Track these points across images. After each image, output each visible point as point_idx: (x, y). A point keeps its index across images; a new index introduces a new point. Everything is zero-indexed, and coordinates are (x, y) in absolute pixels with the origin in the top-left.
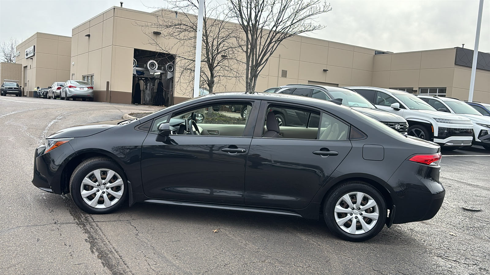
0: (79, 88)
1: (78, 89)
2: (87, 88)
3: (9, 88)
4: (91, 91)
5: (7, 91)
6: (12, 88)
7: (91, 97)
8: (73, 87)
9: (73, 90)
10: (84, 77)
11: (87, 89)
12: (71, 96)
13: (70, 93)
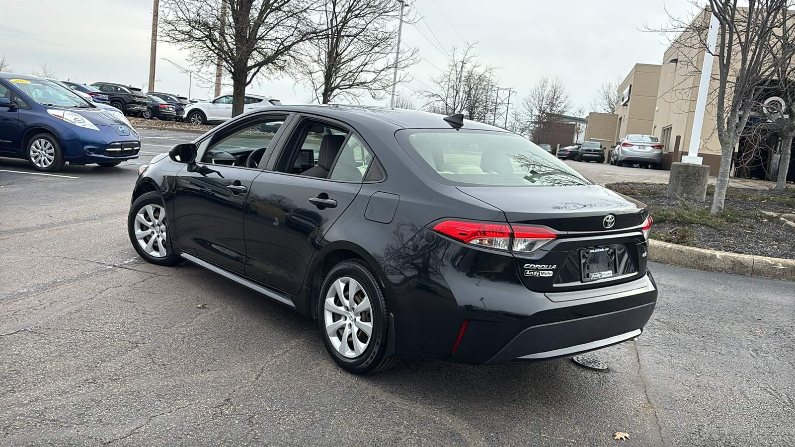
0: (638, 147)
1: (635, 148)
2: (652, 146)
3: (586, 150)
4: (657, 152)
5: (584, 155)
6: (590, 151)
7: (658, 162)
8: (628, 144)
9: (628, 150)
10: (665, 130)
11: (652, 148)
12: (623, 159)
13: (622, 155)
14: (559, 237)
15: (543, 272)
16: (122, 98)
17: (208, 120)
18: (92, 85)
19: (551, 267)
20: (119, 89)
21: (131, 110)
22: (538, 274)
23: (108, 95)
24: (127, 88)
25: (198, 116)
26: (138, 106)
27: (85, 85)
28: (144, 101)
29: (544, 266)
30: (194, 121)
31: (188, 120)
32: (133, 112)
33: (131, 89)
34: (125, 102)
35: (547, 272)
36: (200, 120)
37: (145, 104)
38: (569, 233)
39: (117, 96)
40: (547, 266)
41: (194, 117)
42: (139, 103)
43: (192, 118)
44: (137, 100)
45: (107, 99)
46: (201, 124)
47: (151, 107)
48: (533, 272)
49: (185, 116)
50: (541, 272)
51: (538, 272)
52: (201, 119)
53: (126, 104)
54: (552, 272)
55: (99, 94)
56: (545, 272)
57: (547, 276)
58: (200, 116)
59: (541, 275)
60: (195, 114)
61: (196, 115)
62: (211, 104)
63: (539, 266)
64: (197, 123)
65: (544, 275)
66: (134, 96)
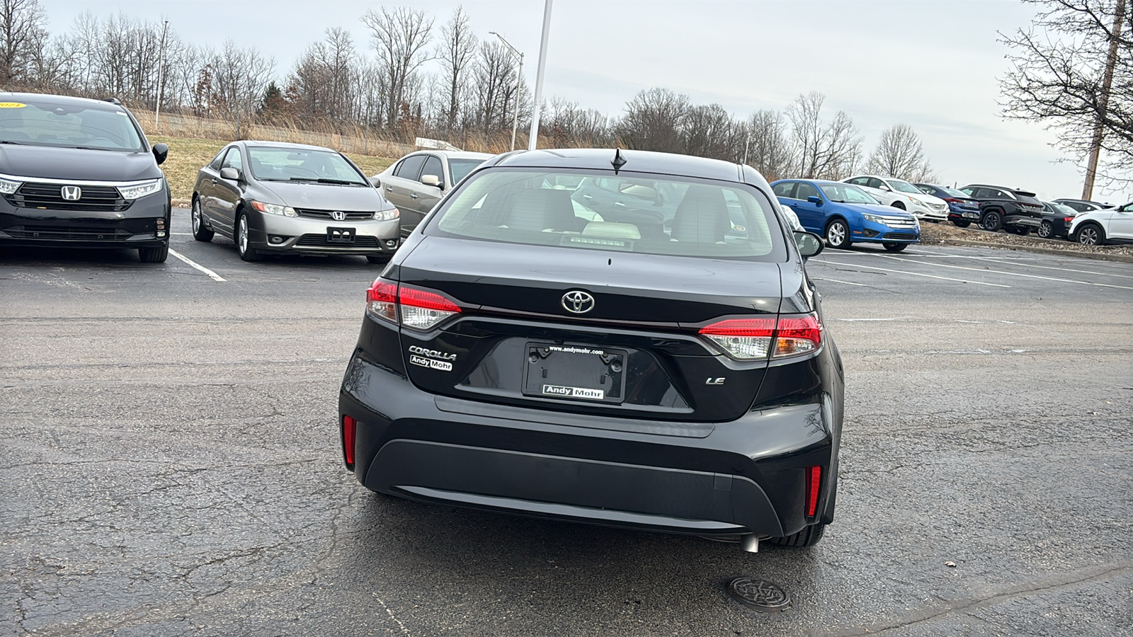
14: (466, 312)
15: (435, 361)
16: (1001, 207)
17: (1107, 238)
18: (961, 190)
19: (447, 356)
20: (1000, 194)
21: (1015, 224)
22: (427, 363)
23: (979, 201)
24: (1012, 192)
25: (1091, 232)
26: (1026, 219)
27: (948, 187)
28: (1037, 210)
29: (436, 352)
30: (1084, 240)
31: (1074, 238)
32: (1019, 227)
33: (1017, 193)
34: (1005, 212)
35: (442, 363)
36: (1094, 238)
37: (1038, 215)
38: (484, 308)
39: (993, 203)
40: (440, 353)
41: (1085, 234)
42: (1028, 214)
43: (1082, 235)
44: (1025, 209)
45: (977, 207)
46: (1095, 244)
47: (1052, 220)
48: (421, 359)
49: (1071, 231)
50: (432, 361)
51: (428, 361)
52: (1096, 236)
53: (1006, 214)
54: (450, 364)
55: (965, 201)
56: (439, 362)
57: (442, 369)
58: (1094, 232)
59: (431, 366)
60: (1087, 228)
61: (1089, 230)
62: (1116, 212)
63: (428, 351)
64: (1089, 243)
65: (438, 368)
66: (1020, 204)
